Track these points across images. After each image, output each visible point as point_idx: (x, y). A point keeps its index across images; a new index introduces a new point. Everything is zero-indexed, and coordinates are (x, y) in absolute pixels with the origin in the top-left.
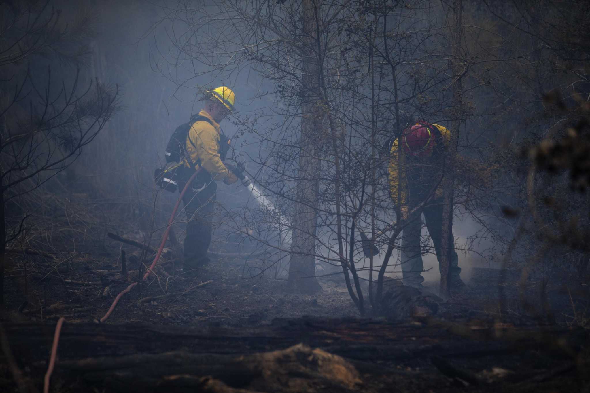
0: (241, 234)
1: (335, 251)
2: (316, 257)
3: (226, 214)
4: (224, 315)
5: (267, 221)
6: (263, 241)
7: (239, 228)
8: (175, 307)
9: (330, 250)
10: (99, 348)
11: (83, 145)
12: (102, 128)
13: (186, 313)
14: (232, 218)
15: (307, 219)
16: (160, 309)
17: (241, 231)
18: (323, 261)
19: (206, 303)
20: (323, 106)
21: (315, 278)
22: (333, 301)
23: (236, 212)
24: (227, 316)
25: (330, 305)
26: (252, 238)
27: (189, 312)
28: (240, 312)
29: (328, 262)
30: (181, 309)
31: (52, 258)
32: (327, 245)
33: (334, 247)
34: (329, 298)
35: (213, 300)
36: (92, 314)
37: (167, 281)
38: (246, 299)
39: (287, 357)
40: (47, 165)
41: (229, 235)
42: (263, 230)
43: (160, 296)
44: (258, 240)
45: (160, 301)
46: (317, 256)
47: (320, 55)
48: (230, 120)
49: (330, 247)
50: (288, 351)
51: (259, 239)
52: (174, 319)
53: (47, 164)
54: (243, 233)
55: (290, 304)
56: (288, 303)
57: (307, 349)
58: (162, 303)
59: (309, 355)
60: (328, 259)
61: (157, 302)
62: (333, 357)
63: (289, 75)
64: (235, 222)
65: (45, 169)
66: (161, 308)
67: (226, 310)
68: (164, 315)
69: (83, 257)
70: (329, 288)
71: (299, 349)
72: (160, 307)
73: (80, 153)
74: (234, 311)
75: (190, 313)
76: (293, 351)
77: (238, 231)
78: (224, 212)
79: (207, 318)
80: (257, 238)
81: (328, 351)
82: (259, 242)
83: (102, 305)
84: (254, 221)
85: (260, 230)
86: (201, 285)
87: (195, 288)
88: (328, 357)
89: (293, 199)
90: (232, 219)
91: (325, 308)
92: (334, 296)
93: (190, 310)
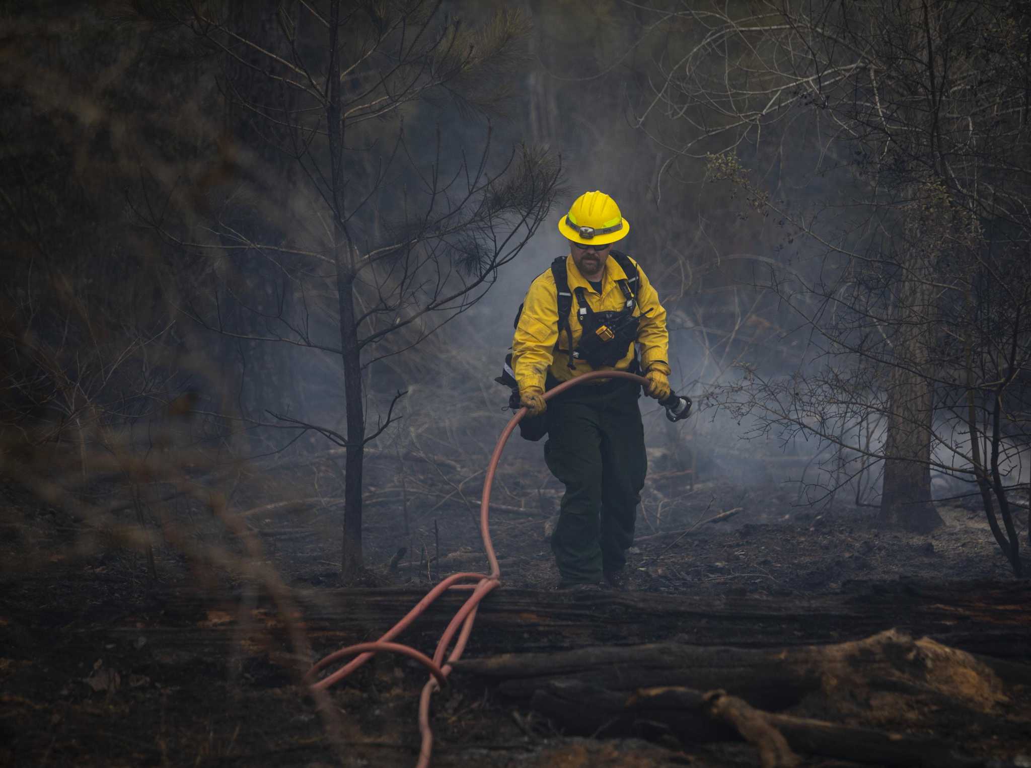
0: (789, 424)
1: (965, 454)
2: (931, 466)
3: (762, 388)
4: (761, 572)
5: (838, 400)
6: (830, 437)
7: (787, 413)
8: (672, 557)
9: (955, 452)
10: (526, 636)
11: (499, 264)
12: (533, 234)
13: (693, 569)
14: (773, 394)
15: (916, 394)
16: (644, 561)
17: (789, 419)
18: (942, 472)
19: (728, 549)
20: (937, 188)
21: (930, 503)
22: (963, 545)
23: (781, 385)
24: (766, 574)
25: (958, 554)
26: (810, 431)
27: (697, 567)
28: (791, 566)
29: (951, 473)
30: (683, 561)
31: (454, 468)
32: (948, 442)
33: (961, 447)
34: (957, 540)
35: (743, 545)
36: (521, 571)
37: (659, 509)
38: (802, 542)
39: (867, 653)
40: (436, 302)
41: (767, 426)
42: (831, 417)
43: (646, 537)
44: (821, 435)
45: (645, 546)
46: (932, 464)
47: (933, 94)
48: (767, 215)
49: (954, 448)
50: (870, 641)
51: (823, 433)
52: (669, 580)
53: (435, 300)
54: (793, 423)
55: (883, 552)
56: (880, 549)
57: (904, 639)
58: (648, 549)
59: (909, 650)
60: (953, 470)
61: (641, 549)
62: (954, 653)
63: (876, 131)
64: (778, 401)
65: (433, 309)
66: (646, 560)
67: (765, 563)
68: (651, 573)
69: (512, 465)
70: (959, 521)
71: (890, 638)
72: (645, 558)
73: (495, 278)
74: (779, 565)
75: (699, 568)
76: (879, 642)
77: (785, 418)
78: (758, 384)
79: (730, 577)
80: (819, 431)
81: (946, 643)
82: (822, 438)
83: (541, 554)
84: (813, 400)
85: (825, 418)
86: (720, 517)
87: (709, 522)
88: (946, 652)
89: (885, 360)
90: (772, 397)
91: (949, 558)
92: (965, 536)
93: (699, 563)
